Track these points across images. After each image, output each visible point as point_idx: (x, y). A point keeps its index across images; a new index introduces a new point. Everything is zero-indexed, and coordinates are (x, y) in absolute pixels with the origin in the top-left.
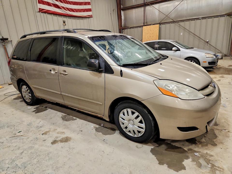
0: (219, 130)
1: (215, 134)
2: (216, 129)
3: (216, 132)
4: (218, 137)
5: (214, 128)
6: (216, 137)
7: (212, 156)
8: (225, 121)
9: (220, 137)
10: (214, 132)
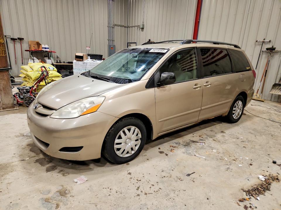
0: (32, 157)
1: (33, 152)
2: (35, 157)
3: (33, 154)
4: (29, 151)
5: (37, 156)
6: (31, 150)
7: (27, 139)
8: (31, 171)
9: (27, 151)
10: (35, 153)
